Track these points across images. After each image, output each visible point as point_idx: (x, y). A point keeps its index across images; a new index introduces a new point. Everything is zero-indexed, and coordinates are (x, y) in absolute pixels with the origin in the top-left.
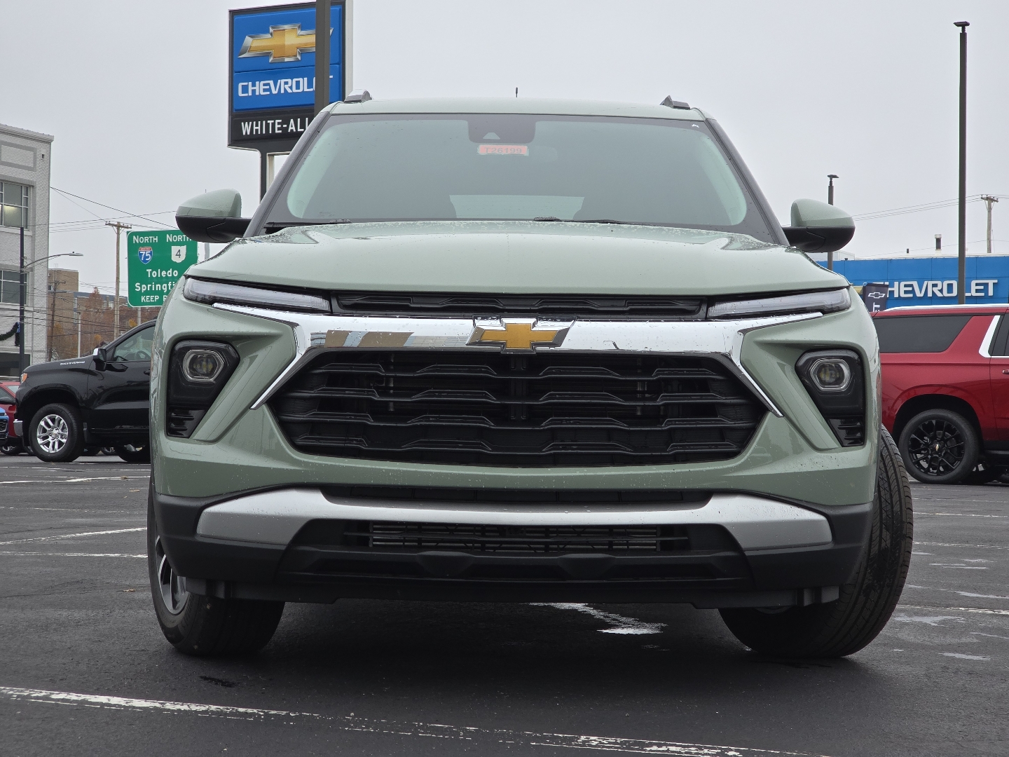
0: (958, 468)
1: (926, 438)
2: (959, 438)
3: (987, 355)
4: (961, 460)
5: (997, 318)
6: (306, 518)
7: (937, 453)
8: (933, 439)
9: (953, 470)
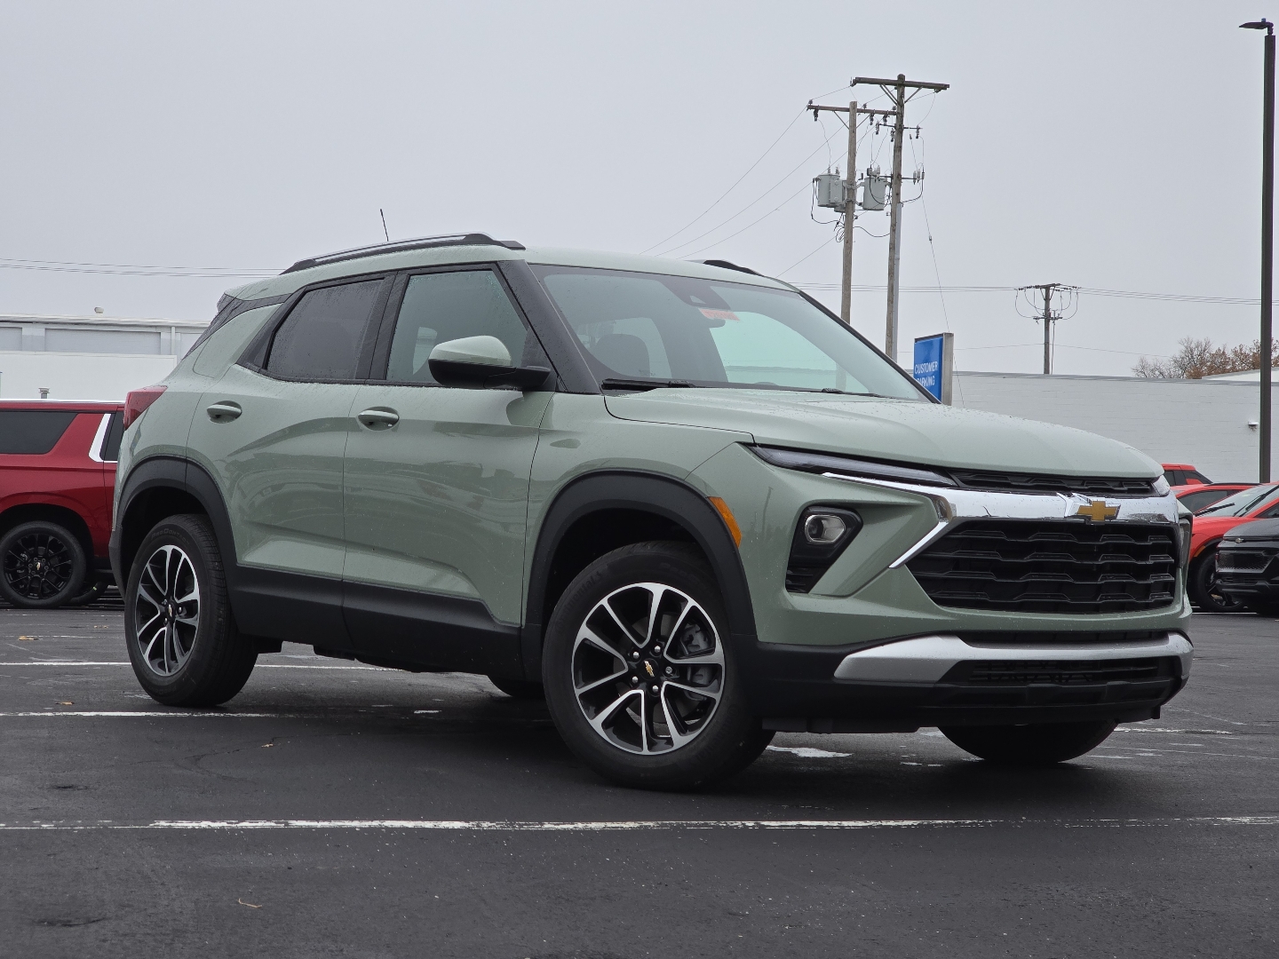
0: (64, 591)
1: (23, 555)
2: (65, 556)
3: (98, 459)
4: (67, 581)
5: (107, 417)
6: (955, 660)
7: (37, 572)
8: (33, 555)
9: (58, 592)
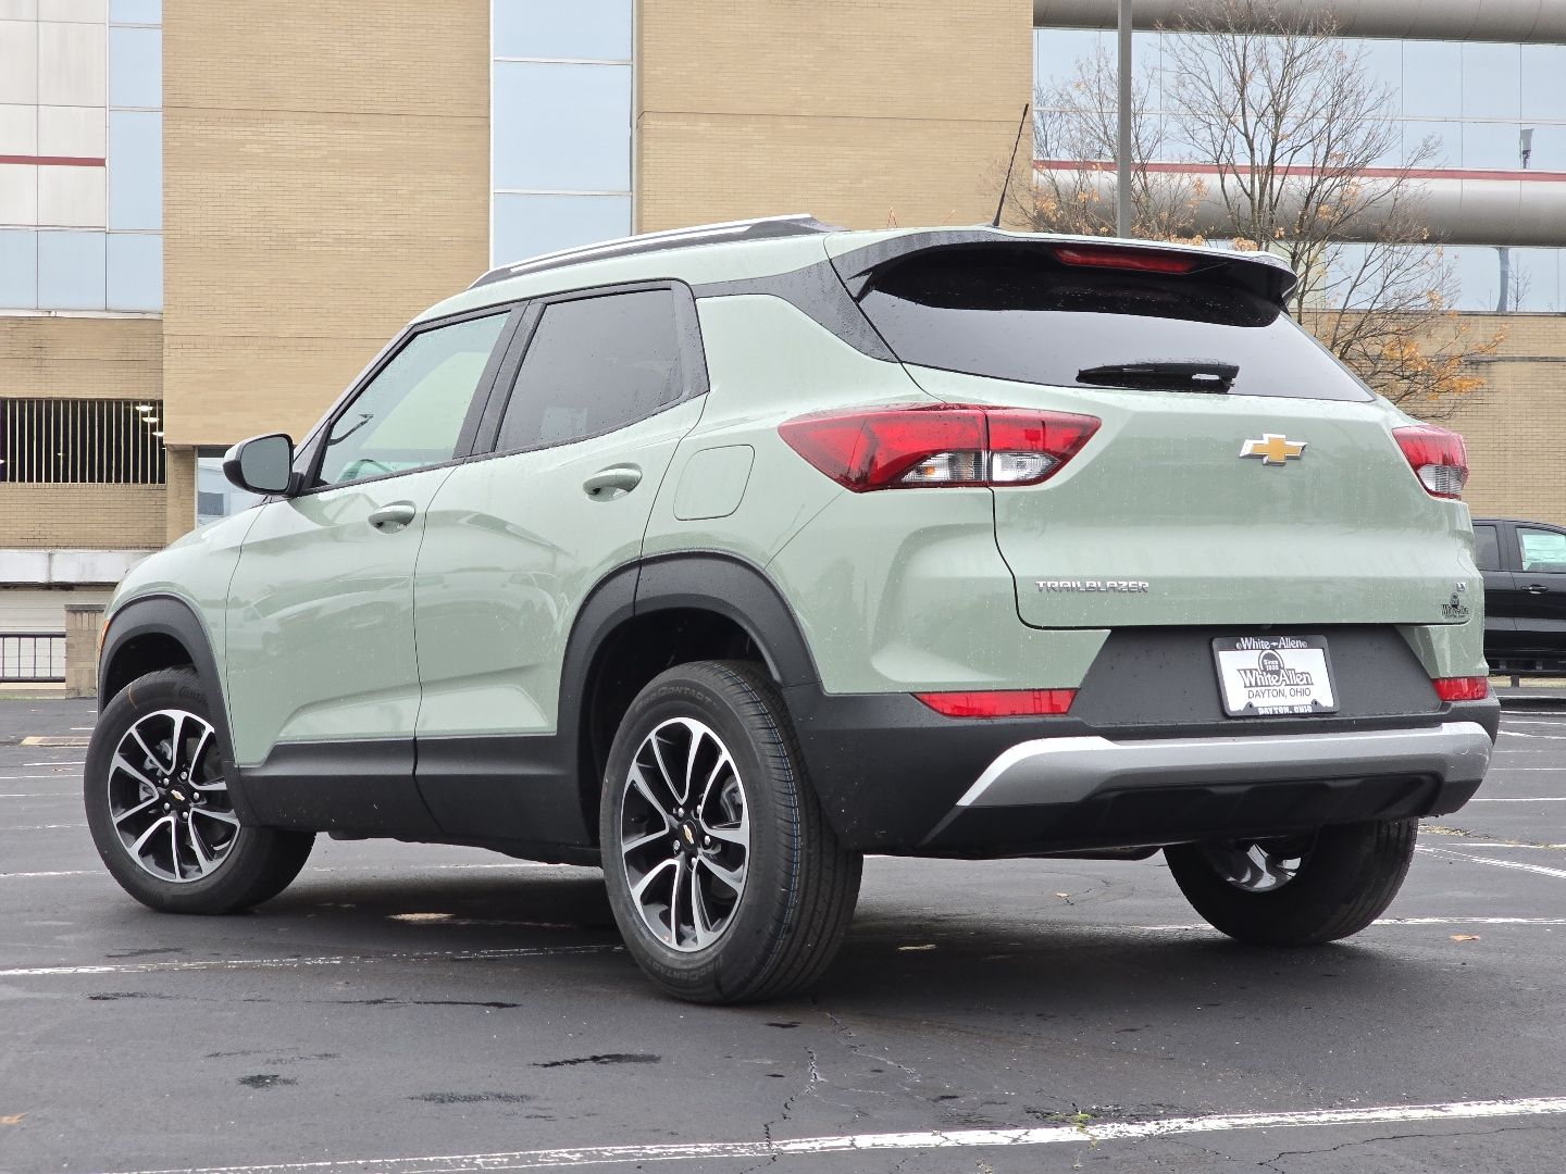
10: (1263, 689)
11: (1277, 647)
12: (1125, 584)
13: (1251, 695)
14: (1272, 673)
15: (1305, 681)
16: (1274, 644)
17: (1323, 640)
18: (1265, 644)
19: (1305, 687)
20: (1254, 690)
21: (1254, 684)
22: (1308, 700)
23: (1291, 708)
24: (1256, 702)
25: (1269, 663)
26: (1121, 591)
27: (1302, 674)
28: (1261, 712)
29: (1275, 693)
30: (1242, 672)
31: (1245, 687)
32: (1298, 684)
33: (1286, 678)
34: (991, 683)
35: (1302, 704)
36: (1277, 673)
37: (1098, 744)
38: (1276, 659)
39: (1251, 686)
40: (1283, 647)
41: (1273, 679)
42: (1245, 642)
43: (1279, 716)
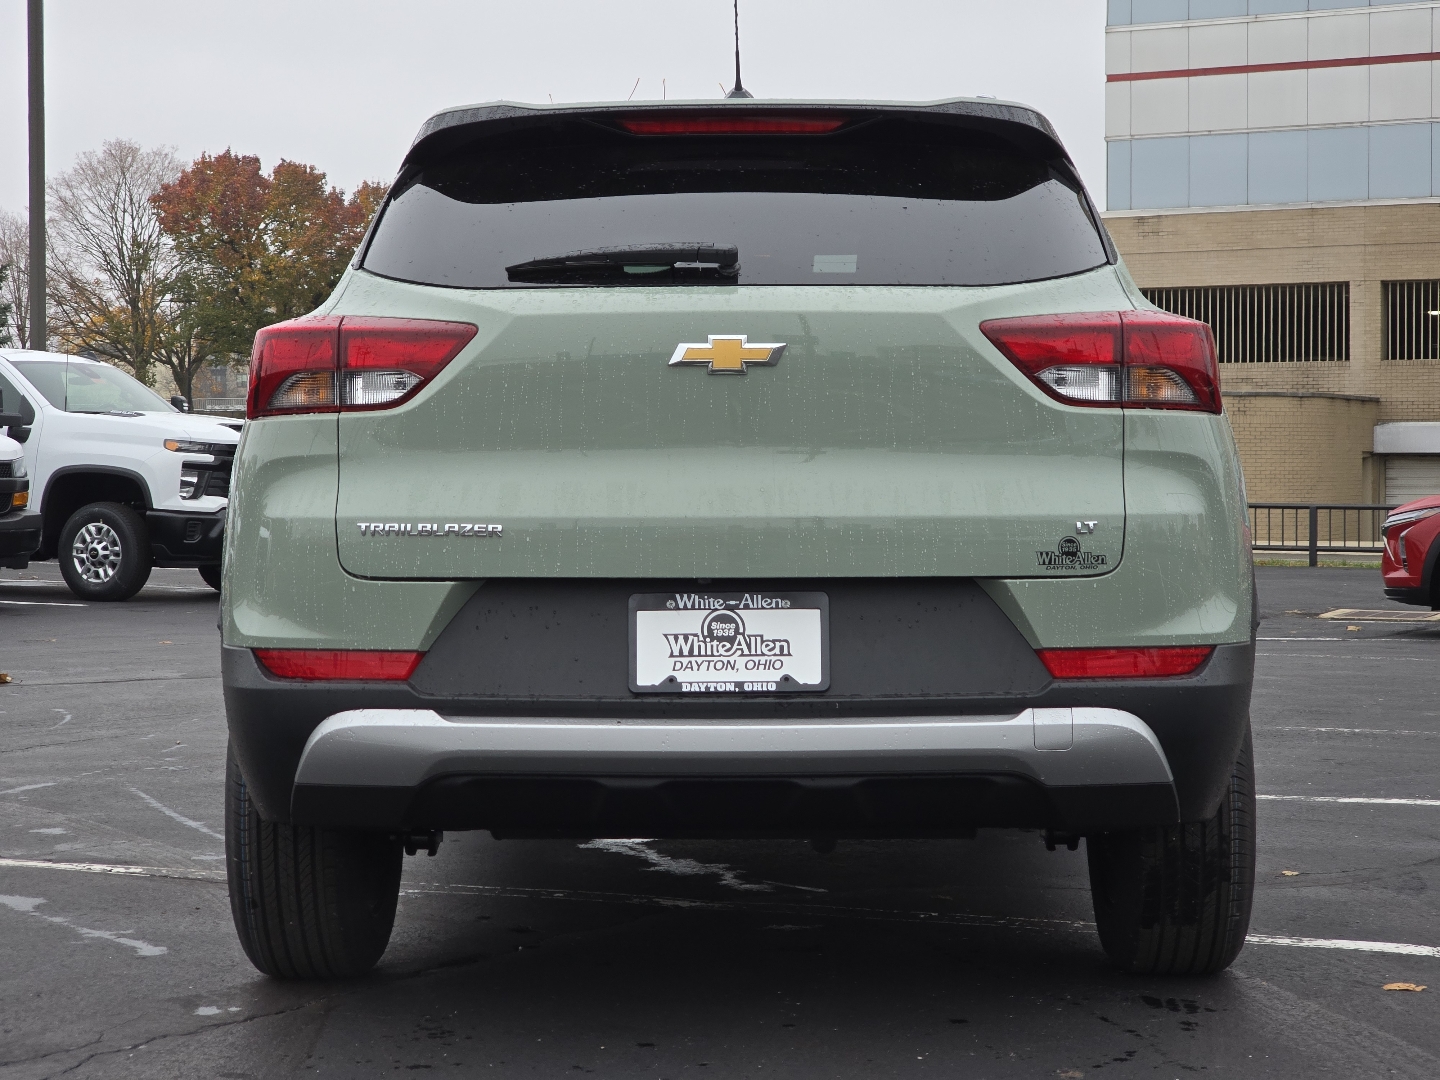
10: (700, 660)
11: (737, 607)
12: (469, 526)
13: (678, 666)
14: (721, 639)
15: (777, 651)
16: (732, 603)
17: (824, 598)
18: (718, 603)
19: (774, 658)
20: (685, 661)
21: (686, 653)
22: (777, 676)
23: (739, 684)
24: (681, 677)
25: (720, 629)
26: (463, 535)
27: (774, 641)
28: (685, 689)
29: (719, 665)
30: (671, 638)
31: (672, 655)
32: (763, 654)
33: (744, 646)
34: (314, 640)
35: (763, 678)
36: (731, 640)
37: (427, 719)
38: (731, 620)
39: (681, 654)
40: (747, 607)
41: (721, 649)
42: (682, 600)
43: (717, 694)
